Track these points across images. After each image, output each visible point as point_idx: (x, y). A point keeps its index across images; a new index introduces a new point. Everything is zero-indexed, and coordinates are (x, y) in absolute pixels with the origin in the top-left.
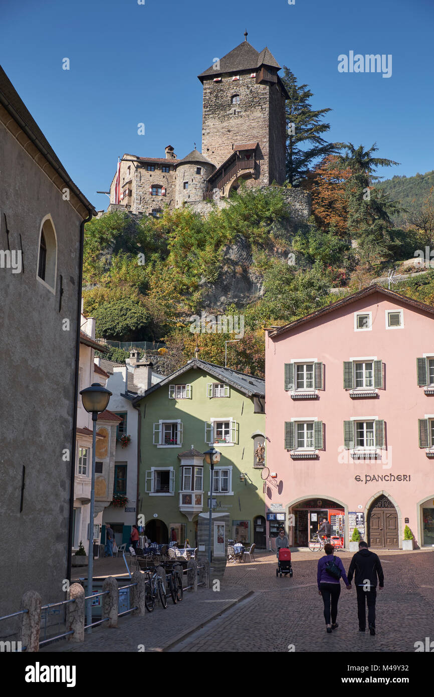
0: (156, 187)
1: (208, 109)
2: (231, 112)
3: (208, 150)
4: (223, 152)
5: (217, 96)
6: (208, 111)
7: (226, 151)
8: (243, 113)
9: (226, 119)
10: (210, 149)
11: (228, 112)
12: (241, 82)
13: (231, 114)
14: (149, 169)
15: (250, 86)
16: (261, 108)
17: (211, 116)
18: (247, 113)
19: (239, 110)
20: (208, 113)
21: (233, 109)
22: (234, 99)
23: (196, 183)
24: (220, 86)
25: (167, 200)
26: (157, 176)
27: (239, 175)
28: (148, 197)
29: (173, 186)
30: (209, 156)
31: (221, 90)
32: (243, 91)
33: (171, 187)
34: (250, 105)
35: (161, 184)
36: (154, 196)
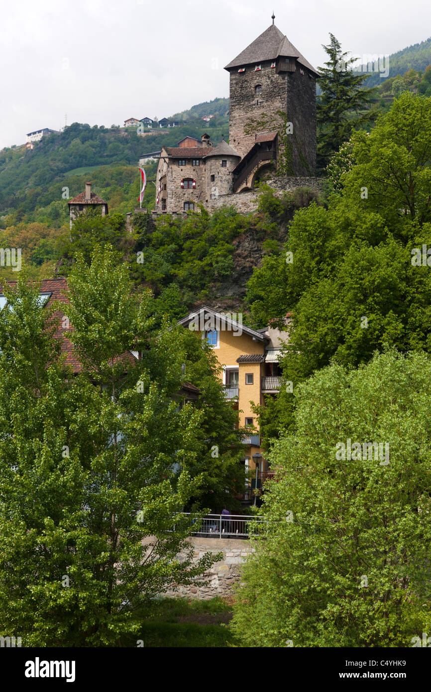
0: (187, 180)
1: (234, 100)
2: (254, 102)
3: (235, 140)
4: (247, 142)
5: (241, 87)
6: (235, 102)
7: (250, 142)
8: (265, 104)
9: (250, 109)
10: (236, 140)
11: (252, 103)
12: (263, 72)
13: (254, 105)
14: (180, 164)
15: (271, 76)
16: (281, 98)
17: (237, 107)
18: (268, 103)
19: (261, 101)
20: (234, 104)
21: (256, 99)
22: (257, 90)
23: (221, 175)
24: (244, 78)
25: (197, 192)
26: (187, 171)
27: (260, 166)
28: (180, 190)
29: (203, 179)
30: (235, 147)
31: (246, 81)
32: (265, 82)
33: (201, 179)
34: (270, 96)
35: (192, 177)
36: (185, 190)
